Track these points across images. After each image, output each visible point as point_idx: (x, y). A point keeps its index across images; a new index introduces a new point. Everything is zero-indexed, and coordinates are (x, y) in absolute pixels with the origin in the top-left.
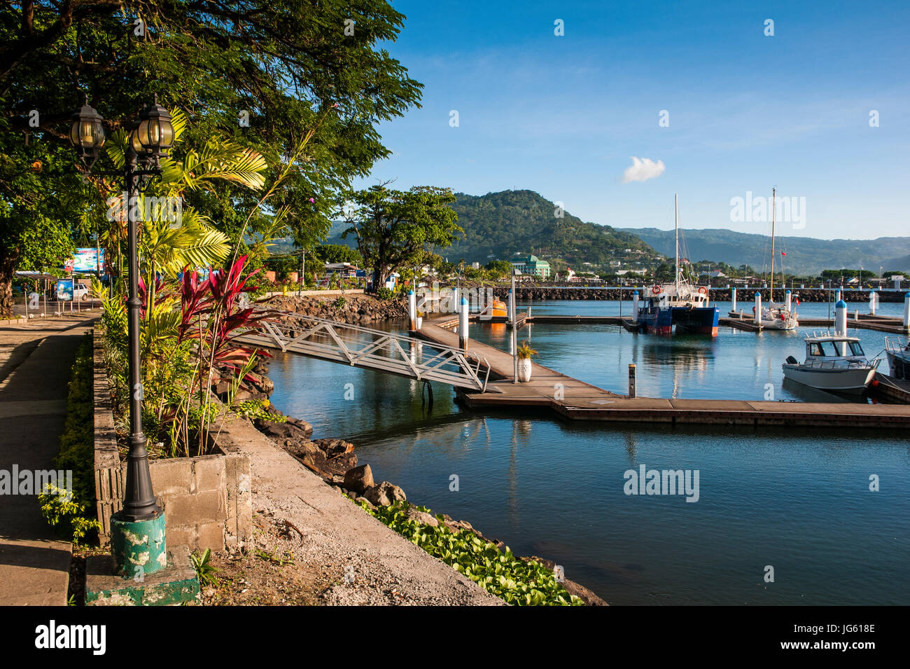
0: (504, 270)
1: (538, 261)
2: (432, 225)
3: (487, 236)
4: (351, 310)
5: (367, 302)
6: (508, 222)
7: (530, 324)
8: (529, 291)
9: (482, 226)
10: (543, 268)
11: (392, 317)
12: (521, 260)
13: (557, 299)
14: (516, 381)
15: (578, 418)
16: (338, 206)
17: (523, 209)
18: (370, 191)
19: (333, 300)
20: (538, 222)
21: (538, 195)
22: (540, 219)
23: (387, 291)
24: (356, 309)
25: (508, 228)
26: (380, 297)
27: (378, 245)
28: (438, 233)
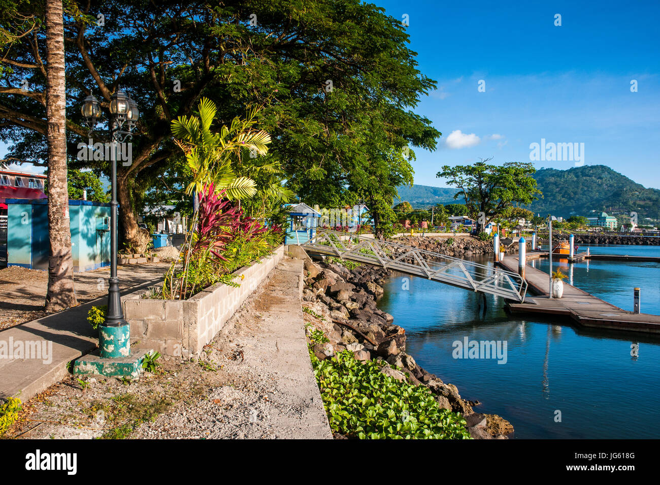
0: (581, 223)
1: (607, 216)
2: (518, 189)
3: (570, 199)
4: (458, 247)
5: (471, 242)
6: (586, 189)
7: (588, 260)
8: (595, 238)
9: (566, 192)
10: (611, 222)
11: (488, 253)
12: (594, 216)
13: (617, 243)
14: (551, 297)
15: (588, 325)
16: (452, 177)
17: (598, 178)
18: (474, 166)
19: (446, 239)
20: (609, 188)
21: (609, 168)
22: (611, 186)
23: (485, 235)
24: (462, 246)
25: (585, 193)
26: (481, 239)
27: (480, 203)
28: (522, 194)
